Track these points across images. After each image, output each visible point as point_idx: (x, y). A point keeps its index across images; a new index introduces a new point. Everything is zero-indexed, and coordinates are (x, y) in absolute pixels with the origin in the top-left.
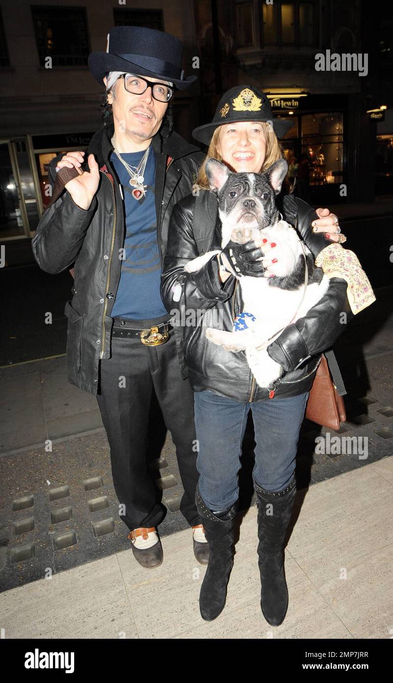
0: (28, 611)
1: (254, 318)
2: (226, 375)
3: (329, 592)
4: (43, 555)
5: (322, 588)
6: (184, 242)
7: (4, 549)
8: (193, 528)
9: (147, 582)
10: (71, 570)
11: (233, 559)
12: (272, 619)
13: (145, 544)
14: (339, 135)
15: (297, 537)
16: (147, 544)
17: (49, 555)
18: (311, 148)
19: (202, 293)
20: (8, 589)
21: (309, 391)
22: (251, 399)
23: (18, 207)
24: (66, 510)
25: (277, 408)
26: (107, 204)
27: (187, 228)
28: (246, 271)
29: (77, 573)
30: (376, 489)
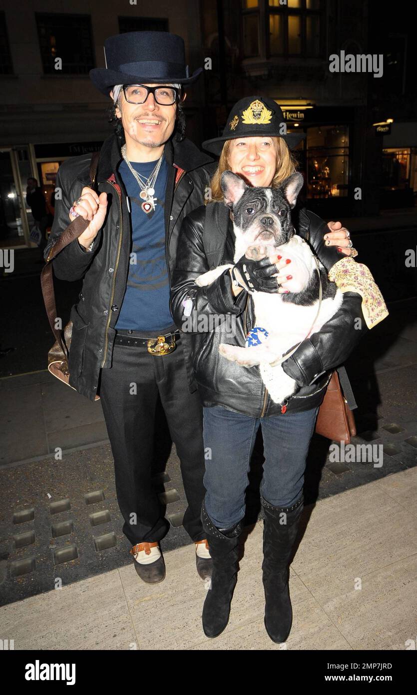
0: (29, 626)
1: (266, 333)
2: (237, 390)
3: (333, 610)
4: (44, 569)
5: (327, 606)
6: (194, 255)
7: (4, 563)
8: (196, 544)
9: (149, 598)
10: (72, 585)
11: (237, 575)
12: (276, 637)
13: (148, 559)
14: (344, 148)
15: (301, 553)
16: (150, 559)
17: (50, 569)
18: (317, 161)
19: (214, 308)
20: (8, 603)
21: (319, 406)
22: (263, 414)
23: (19, 217)
24: (67, 523)
25: (288, 422)
26: (114, 216)
27: (197, 241)
28: (260, 287)
29: (78, 588)
30: (381, 507)
